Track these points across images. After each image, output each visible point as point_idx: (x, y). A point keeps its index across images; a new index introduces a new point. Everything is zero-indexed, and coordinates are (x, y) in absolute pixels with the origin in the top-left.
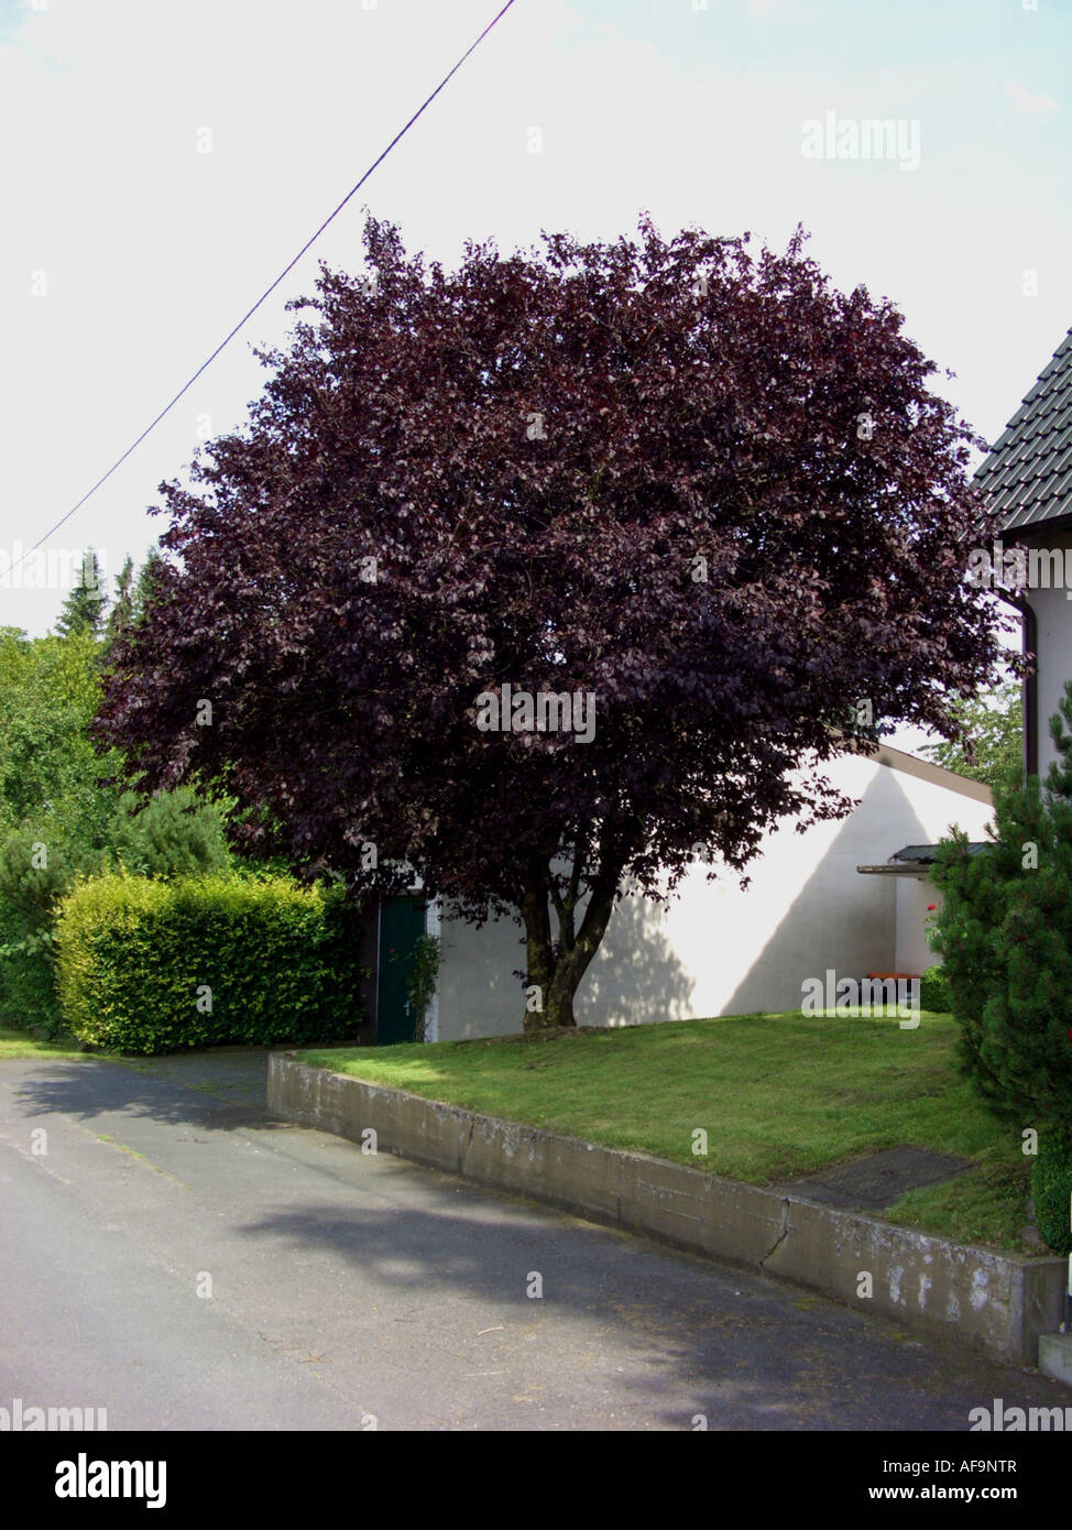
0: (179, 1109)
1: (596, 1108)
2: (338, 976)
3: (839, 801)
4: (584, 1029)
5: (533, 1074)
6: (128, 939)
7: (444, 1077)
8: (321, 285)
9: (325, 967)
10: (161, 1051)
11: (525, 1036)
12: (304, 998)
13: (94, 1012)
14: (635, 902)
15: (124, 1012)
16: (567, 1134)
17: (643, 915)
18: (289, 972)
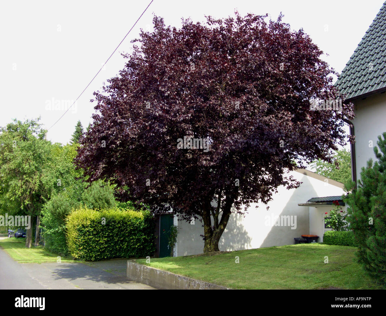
0: (101, 277)
1: (228, 276)
2: (148, 238)
3: (296, 183)
4: (222, 252)
5: (207, 266)
6: (87, 227)
7: (180, 267)
8: (141, 35)
9: (144, 235)
10: (96, 260)
11: (204, 254)
12: (138, 244)
13: (77, 248)
14: (234, 215)
15: (86, 249)
16: (220, 285)
17: (237, 219)
18: (134, 237)
